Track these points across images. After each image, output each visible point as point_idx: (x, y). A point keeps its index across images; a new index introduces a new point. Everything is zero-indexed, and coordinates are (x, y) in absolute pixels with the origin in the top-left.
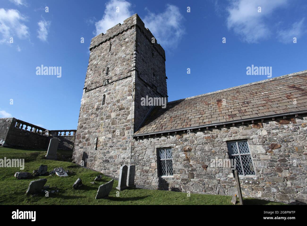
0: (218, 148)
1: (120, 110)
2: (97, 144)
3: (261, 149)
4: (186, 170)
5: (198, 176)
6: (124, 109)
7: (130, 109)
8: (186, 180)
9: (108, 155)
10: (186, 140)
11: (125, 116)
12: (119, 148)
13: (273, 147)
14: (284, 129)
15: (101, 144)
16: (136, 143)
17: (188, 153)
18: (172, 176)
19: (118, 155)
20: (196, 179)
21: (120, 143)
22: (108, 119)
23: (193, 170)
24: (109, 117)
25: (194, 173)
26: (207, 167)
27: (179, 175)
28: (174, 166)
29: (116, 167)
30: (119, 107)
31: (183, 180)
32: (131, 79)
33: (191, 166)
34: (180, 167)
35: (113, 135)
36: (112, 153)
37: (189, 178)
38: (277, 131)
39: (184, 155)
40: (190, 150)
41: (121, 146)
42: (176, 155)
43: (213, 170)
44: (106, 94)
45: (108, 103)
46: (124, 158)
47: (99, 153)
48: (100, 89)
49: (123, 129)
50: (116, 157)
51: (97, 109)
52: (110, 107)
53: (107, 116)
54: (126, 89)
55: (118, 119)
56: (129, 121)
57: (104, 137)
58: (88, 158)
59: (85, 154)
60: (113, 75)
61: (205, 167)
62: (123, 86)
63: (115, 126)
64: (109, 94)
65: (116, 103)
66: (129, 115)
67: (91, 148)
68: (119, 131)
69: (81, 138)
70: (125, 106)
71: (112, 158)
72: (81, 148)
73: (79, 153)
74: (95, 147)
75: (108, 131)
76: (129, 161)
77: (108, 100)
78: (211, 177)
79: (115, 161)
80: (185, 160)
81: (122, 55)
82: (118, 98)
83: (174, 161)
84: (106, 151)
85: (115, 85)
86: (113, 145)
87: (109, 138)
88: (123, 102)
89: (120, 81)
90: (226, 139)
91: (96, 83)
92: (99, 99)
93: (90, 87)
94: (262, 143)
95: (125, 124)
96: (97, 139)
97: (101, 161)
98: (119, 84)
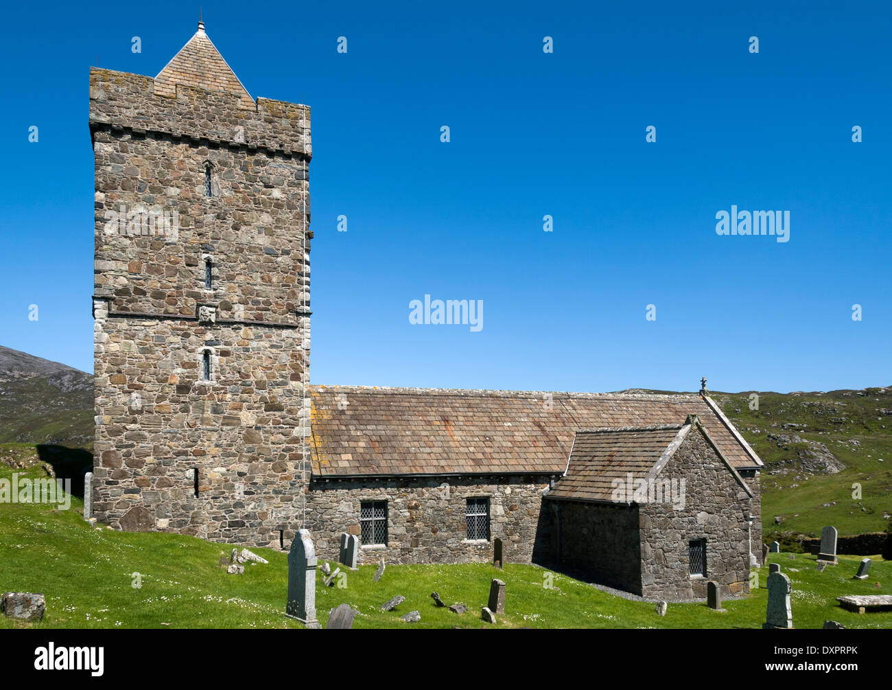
0: (456, 506)
1: (269, 409)
2: (196, 486)
3: (500, 510)
4: (409, 535)
5: (424, 543)
6: (279, 408)
7: (299, 413)
8: (407, 549)
9: (239, 513)
11: (284, 426)
12: (273, 498)
13: (512, 508)
14: (526, 489)
15: (215, 485)
16: (316, 489)
17: (414, 512)
18: (385, 546)
19: (270, 512)
20: (421, 548)
21: (275, 486)
22: (227, 425)
23: (419, 536)
24: (235, 421)
25: (420, 539)
26: (437, 531)
27: (397, 543)
28: (390, 529)
29: (267, 535)
30: (263, 399)
31: (402, 550)
32: (297, 335)
33: (417, 530)
34: (400, 530)
35: (250, 467)
36: (252, 506)
37: (411, 546)
38: (520, 490)
39: (408, 514)
40: (416, 507)
41: (276, 492)
42: (395, 514)
43: (446, 534)
44: (212, 349)
45: (223, 378)
46: (288, 518)
47: (208, 507)
48: (182, 327)
49: (282, 457)
50: (264, 515)
51: (183, 388)
52: (234, 393)
53: (225, 418)
54: (285, 358)
55: (266, 432)
56: (296, 440)
57: (224, 470)
58: (166, 517)
59: (153, 506)
60: (236, 299)
61: (434, 532)
62: (272, 346)
63: (256, 446)
64: (224, 354)
65: (254, 387)
66: (297, 428)
67: (177, 496)
68: (270, 460)
69: (124, 465)
70: (285, 401)
71: (255, 517)
72: (128, 491)
73: (123, 504)
74: (192, 491)
75: (234, 455)
76: (299, 522)
77: (222, 371)
78: (441, 542)
79: (260, 524)
80: (407, 522)
81: (263, 240)
82: (260, 374)
83: (390, 523)
84: (232, 502)
85: (246, 333)
86: (253, 490)
87: (241, 474)
88: (278, 391)
89: (261, 331)
90: (466, 495)
91: (158, 295)
92: (186, 359)
93: (129, 301)
94: (503, 504)
95: (284, 446)
96: (197, 471)
97: (218, 524)
98: (259, 337)
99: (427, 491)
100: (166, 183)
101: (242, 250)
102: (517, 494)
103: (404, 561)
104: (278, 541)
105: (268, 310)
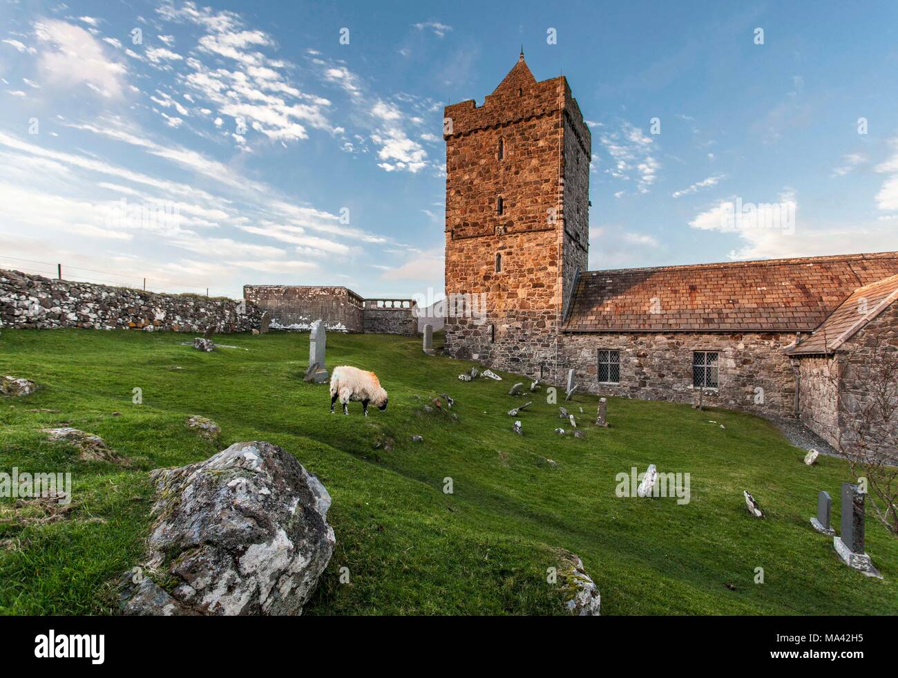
0: (682, 357)
1: (535, 286)
2: (493, 334)
3: (731, 363)
4: (637, 377)
5: (651, 385)
6: (542, 286)
7: (554, 289)
8: (636, 388)
9: (516, 353)
10: (641, 343)
11: (544, 297)
12: (537, 344)
13: (745, 362)
14: (764, 345)
15: (502, 335)
16: (566, 340)
17: (642, 359)
18: (617, 384)
19: (535, 353)
20: (648, 388)
21: (538, 337)
22: (511, 298)
23: (648, 378)
24: (514, 296)
25: (647, 381)
26: (664, 376)
27: (627, 383)
28: (621, 372)
29: (533, 368)
30: (531, 280)
31: (631, 388)
32: (554, 235)
33: (644, 373)
34: (630, 373)
35: (523, 324)
36: (524, 349)
37: (639, 386)
38: (756, 346)
39: (636, 361)
40: (645, 356)
41: (539, 340)
42: (626, 360)
43: (672, 379)
44: (502, 252)
45: (508, 269)
46: (546, 358)
47: (499, 348)
48: (487, 241)
49: (543, 317)
50: (531, 355)
51: (486, 278)
52: (515, 278)
53: (508, 294)
54: (546, 253)
55: (532, 301)
56: (552, 306)
57: (507, 326)
58: (477, 353)
59: (471, 347)
60: (516, 218)
61: (662, 376)
62: (538, 245)
63: (526, 310)
64: (509, 254)
65: (526, 273)
66: (553, 298)
67: (483, 340)
68: (535, 320)
69: (458, 323)
70: (545, 281)
71: (525, 356)
72: (459, 338)
73: (457, 345)
74: (490, 339)
75: (514, 317)
76: (554, 362)
77: (508, 265)
78: (667, 386)
79: (529, 361)
80: (637, 367)
81: (532, 177)
82: (529, 265)
83: (621, 367)
84: (512, 346)
85: (522, 240)
86: (524, 339)
87: (517, 328)
88: (540, 274)
89: (532, 235)
90: (693, 348)
91: (475, 224)
92: (488, 260)
93: (462, 230)
94: (735, 357)
95: (545, 310)
96: (493, 327)
97: (504, 359)
98: (529, 241)
99: (655, 343)
100: (480, 158)
101: (520, 186)
102: (750, 349)
103: (631, 396)
104: (539, 373)
105: (535, 221)
